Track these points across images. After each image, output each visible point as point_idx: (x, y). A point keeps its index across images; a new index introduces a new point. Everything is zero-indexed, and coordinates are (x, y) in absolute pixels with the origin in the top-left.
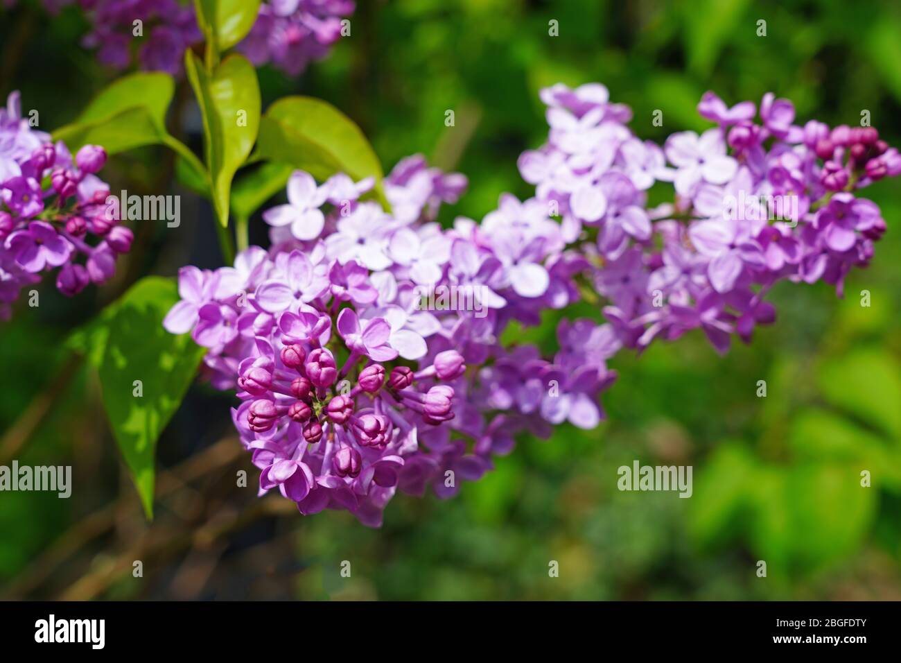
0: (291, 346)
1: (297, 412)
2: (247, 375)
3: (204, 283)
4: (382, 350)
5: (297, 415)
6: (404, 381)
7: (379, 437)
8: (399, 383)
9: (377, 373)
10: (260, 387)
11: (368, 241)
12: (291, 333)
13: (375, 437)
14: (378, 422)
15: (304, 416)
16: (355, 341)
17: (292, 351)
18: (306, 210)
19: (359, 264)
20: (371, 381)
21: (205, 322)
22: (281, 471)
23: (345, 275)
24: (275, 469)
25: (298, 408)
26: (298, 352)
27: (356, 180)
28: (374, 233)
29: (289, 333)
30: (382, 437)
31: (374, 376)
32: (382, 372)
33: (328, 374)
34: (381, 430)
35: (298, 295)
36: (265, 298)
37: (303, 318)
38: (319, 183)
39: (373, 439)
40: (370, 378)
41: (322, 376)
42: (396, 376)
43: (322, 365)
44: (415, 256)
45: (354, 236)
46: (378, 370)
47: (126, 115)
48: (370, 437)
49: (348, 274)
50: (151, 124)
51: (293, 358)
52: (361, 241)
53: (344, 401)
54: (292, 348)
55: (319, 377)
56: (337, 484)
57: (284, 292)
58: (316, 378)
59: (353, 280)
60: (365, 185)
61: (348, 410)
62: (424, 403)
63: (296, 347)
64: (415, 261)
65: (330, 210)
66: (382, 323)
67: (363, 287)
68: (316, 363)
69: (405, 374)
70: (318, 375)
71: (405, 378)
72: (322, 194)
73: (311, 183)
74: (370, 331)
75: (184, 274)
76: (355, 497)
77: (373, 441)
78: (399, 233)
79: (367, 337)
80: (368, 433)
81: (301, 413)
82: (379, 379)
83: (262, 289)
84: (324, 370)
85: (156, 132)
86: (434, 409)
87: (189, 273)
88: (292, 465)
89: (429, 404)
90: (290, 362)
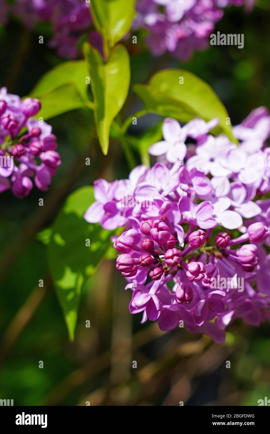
0: (146, 221)
1: (143, 260)
2: (118, 241)
3: (109, 190)
4: (209, 222)
5: (143, 262)
6: (223, 242)
7: (200, 276)
8: (220, 243)
9: (200, 234)
10: (126, 247)
11: (217, 160)
12: (148, 214)
13: (197, 276)
14: (199, 266)
15: (147, 262)
16: (187, 216)
17: (146, 224)
18: (175, 143)
19: (198, 169)
20: (194, 240)
21: (108, 214)
22: (140, 300)
23: (190, 178)
24: (136, 299)
25: (144, 257)
26: (150, 224)
27: (207, 121)
28: (220, 154)
29: (147, 214)
30: (203, 276)
31: (196, 237)
32: (203, 234)
33: (163, 235)
34: (201, 271)
35: (161, 192)
36: (140, 195)
37: (157, 204)
38: (182, 124)
39: (195, 277)
40: (194, 238)
41: (160, 237)
42: (218, 238)
43: (160, 229)
44: (242, 166)
45: (207, 157)
46: (200, 233)
47: (61, 88)
48: (194, 275)
49: (193, 177)
50: (78, 94)
51: (147, 228)
52: (212, 160)
53: (173, 252)
54: (147, 222)
55: (158, 237)
56: (179, 308)
57: (152, 190)
58: (156, 238)
59: (196, 181)
60: (213, 124)
61: (176, 258)
62: (237, 256)
63: (149, 221)
64: (243, 169)
65: (191, 141)
66: (208, 205)
67: (203, 185)
68: (156, 228)
69: (224, 237)
70: (157, 236)
71: (224, 240)
72: (184, 132)
73: (177, 125)
74: (201, 211)
75: (97, 185)
76: (193, 317)
77: (195, 278)
78: (232, 152)
79: (200, 214)
80: (192, 273)
81: (146, 260)
82: (200, 239)
83: (138, 189)
84: (161, 232)
85: (82, 100)
86: (243, 259)
87: (100, 184)
88: (147, 296)
89: (240, 256)
90: (146, 231)
